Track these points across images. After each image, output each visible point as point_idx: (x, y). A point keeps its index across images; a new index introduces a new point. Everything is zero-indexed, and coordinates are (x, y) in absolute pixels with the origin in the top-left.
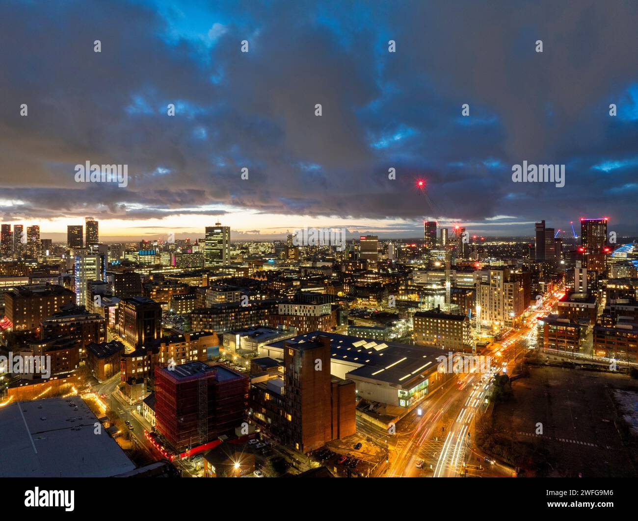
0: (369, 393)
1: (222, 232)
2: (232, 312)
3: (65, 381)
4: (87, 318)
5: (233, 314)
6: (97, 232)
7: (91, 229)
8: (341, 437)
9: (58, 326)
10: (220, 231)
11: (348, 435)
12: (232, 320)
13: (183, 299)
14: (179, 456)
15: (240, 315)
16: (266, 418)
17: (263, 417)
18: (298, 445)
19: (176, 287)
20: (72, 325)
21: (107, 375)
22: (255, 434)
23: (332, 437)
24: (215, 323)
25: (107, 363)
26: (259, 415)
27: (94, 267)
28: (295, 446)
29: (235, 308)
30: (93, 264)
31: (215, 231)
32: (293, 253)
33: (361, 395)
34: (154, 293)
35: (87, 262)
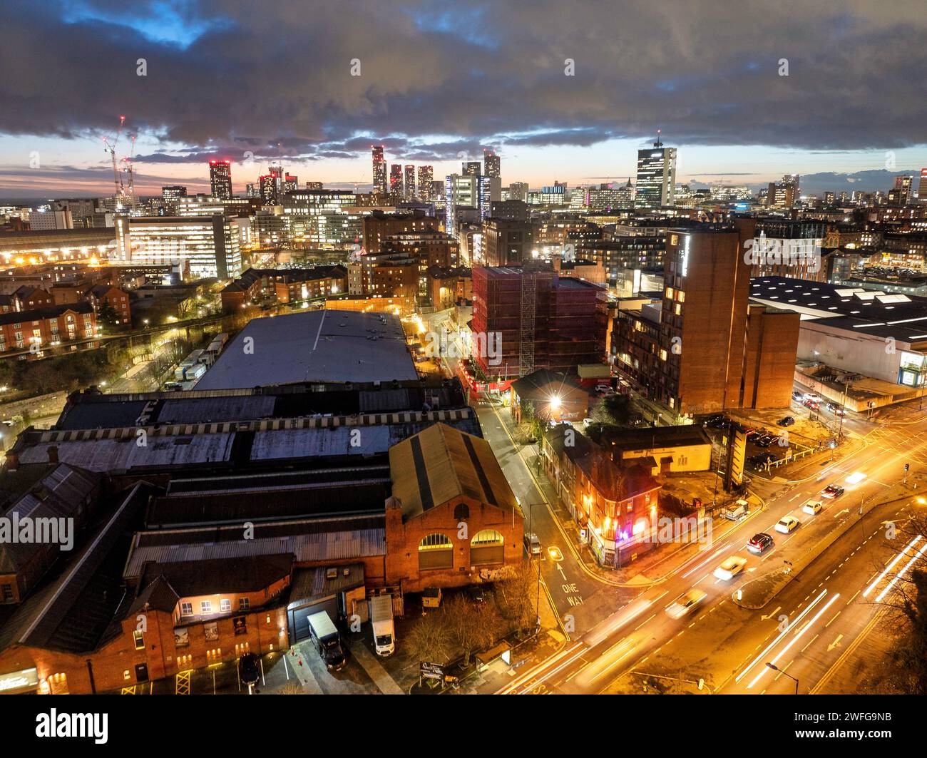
0: (841, 358)
1: (663, 157)
2: (643, 249)
3: (390, 301)
4: (434, 237)
5: (645, 252)
6: (498, 171)
7: (491, 167)
8: (759, 405)
9: (399, 243)
10: (659, 155)
11: (773, 405)
12: (642, 261)
13: (582, 238)
14: (487, 386)
15: (657, 255)
16: (633, 361)
17: (629, 359)
18: (672, 400)
19: (575, 223)
20: (416, 245)
21: (444, 303)
22: (609, 380)
23: (741, 402)
24: (615, 264)
25: (445, 286)
26: (624, 355)
27: (469, 192)
28: (668, 402)
29: (648, 243)
30: (468, 188)
31: (653, 155)
32: (783, 196)
33: (824, 359)
34: (545, 230)
35: (460, 185)
